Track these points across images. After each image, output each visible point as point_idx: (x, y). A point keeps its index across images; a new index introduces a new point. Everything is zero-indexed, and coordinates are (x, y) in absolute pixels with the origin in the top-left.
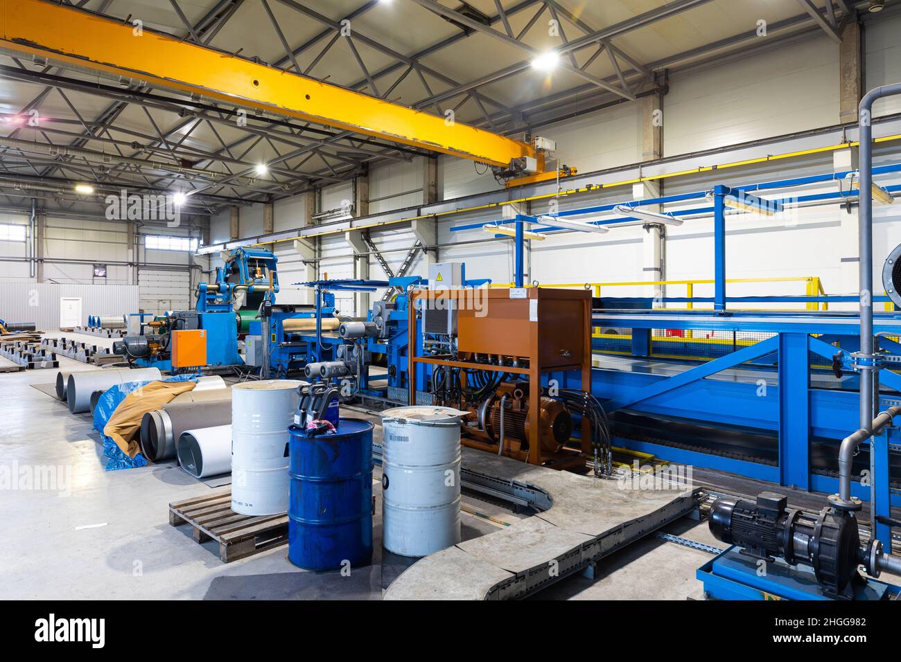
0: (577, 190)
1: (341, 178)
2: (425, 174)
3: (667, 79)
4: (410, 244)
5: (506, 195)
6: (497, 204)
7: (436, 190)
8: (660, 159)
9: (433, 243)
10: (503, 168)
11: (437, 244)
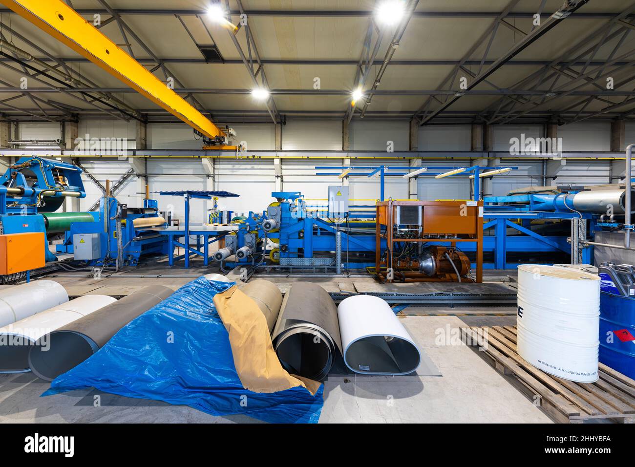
0: (248, 157)
1: (53, 119)
2: (137, 131)
3: (285, 119)
4: (125, 171)
5: (204, 153)
6: (199, 157)
7: (145, 142)
8: (281, 151)
9: (143, 172)
10: (210, 139)
11: (146, 173)
